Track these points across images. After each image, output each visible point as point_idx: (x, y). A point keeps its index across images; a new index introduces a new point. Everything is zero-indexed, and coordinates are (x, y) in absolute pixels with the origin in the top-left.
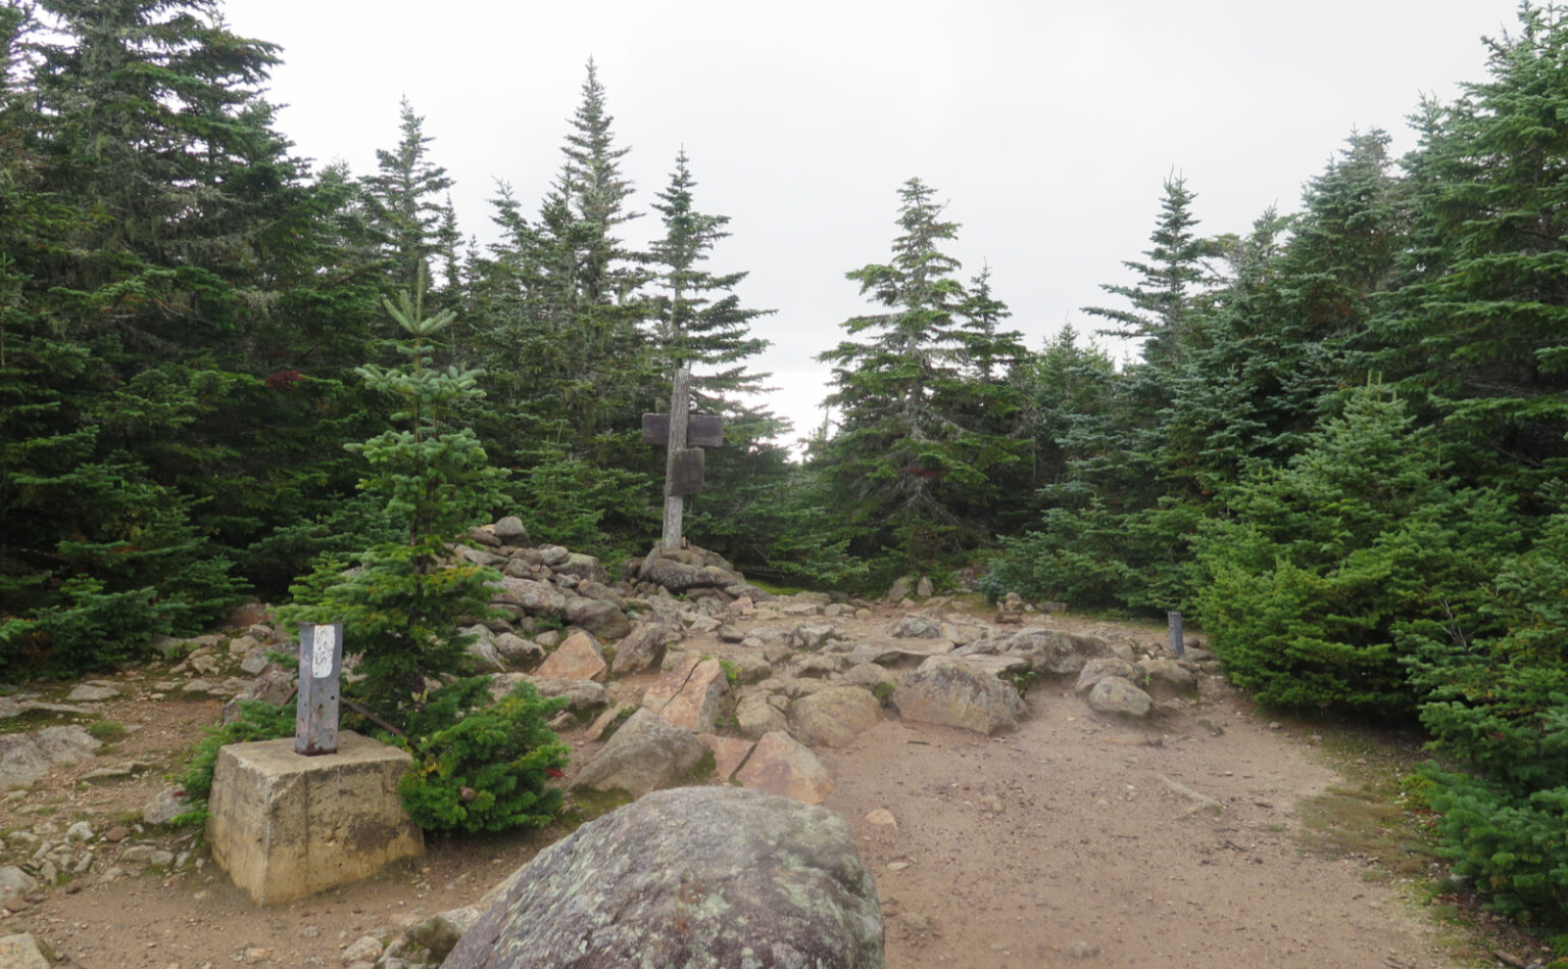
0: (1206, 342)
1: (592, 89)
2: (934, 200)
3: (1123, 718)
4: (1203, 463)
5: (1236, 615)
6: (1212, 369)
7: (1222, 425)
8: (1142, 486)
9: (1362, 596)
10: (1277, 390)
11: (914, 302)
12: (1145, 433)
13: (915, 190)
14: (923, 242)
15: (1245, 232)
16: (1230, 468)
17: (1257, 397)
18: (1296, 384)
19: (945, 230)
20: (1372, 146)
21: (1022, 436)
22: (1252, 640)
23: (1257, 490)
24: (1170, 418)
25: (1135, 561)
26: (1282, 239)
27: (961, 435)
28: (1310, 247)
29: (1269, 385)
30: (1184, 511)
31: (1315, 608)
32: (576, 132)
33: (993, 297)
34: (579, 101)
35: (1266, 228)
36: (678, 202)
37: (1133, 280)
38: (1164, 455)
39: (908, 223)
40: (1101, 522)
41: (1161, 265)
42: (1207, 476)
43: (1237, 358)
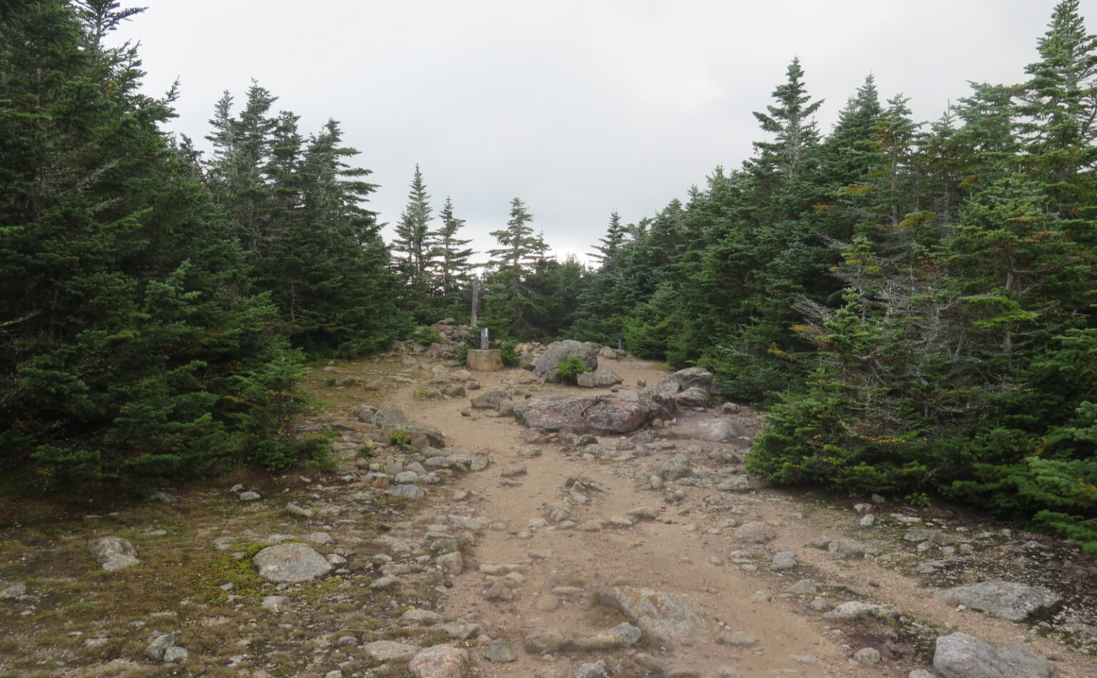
0: (626, 266)
1: (418, 175)
2: (524, 206)
3: (611, 358)
4: (625, 304)
5: (635, 338)
6: (628, 275)
7: (630, 292)
8: (606, 312)
9: (662, 331)
10: (645, 282)
11: (516, 245)
12: (607, 295)
13: (517, 202)
14: (519, 221)
15: (637, 225)
16: (632, 305)
17: (640, 284)
18: (651, 280)
19: (527, 217)
20: (676, 205)
21: (558, 296)
22: (638, 342)
23: (639, 309)
24: (615, 289)
25: (607, 333)
26: (648, 227)
27: (536, 296)
28: (657, 238)
29: (643, 280)
30: (619, 318)
31: (651, 334)
32: (414, 190)
33: (544, 242)
34: (413, 178)
35: (643, 224)
36: (448, 214)
37: (602, 244)
38: (613, 302)
39: (513, 215)
40: (596, 322)
41: (609, 240)
42: (625, 308)
43: (633, 272)
